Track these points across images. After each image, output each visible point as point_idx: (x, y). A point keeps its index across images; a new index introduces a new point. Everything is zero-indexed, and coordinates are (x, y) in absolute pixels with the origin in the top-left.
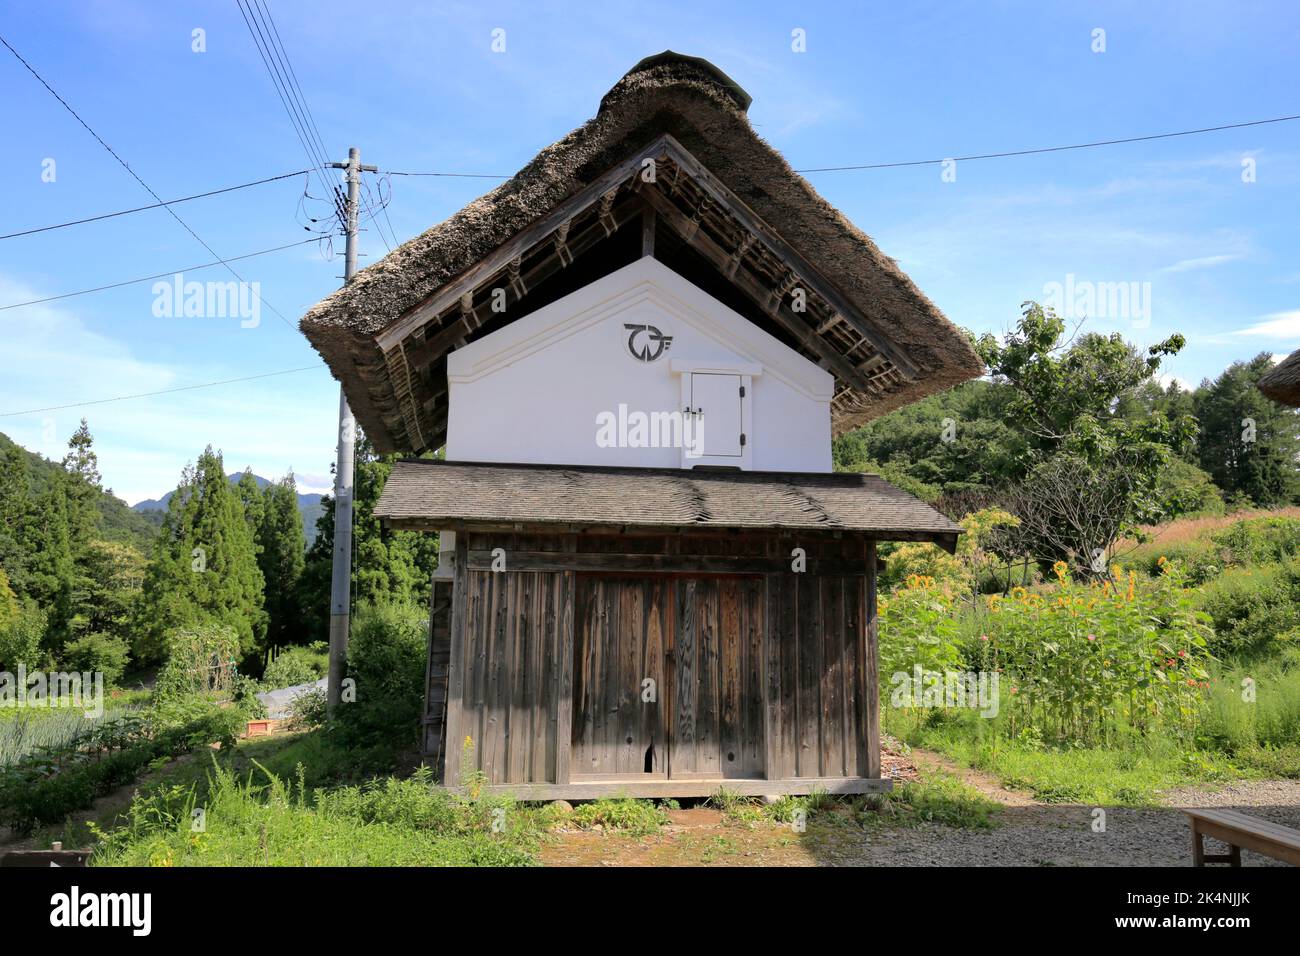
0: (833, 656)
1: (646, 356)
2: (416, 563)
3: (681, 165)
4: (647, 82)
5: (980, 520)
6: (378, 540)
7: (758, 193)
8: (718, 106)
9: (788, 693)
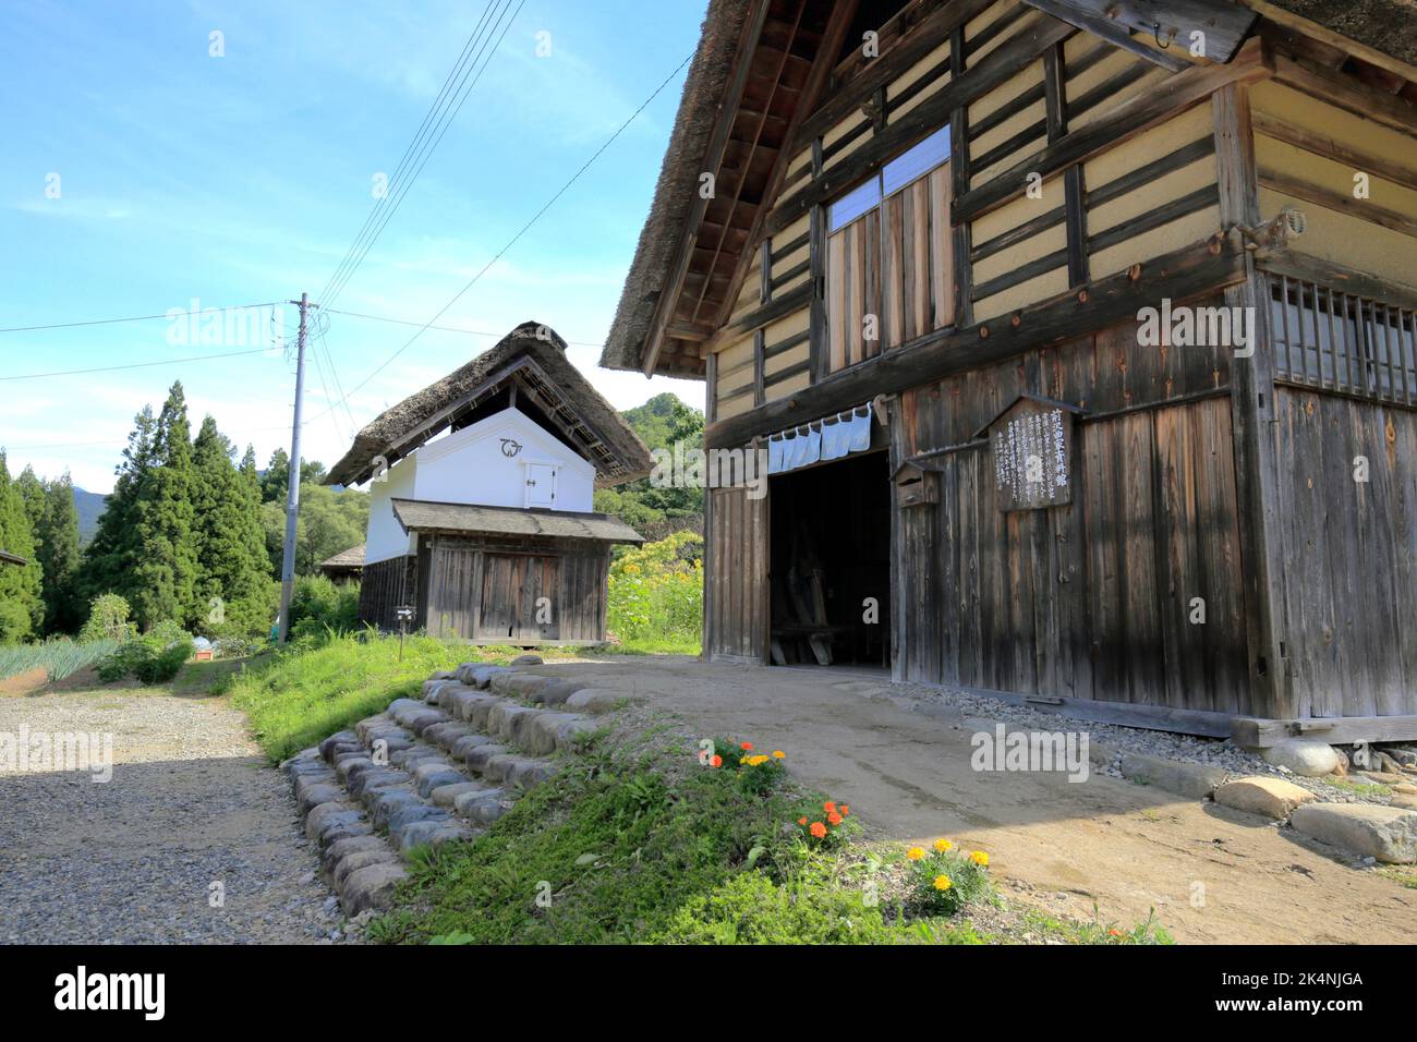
0: (589, 591)
1: (510, 455)
2: (200, 560)
3: (531, 368)
4: (522, 335)
5: (678, 538)
6: (165, 538)
7: (568, 386)
8: (553, 348)
9: (570, 606)
